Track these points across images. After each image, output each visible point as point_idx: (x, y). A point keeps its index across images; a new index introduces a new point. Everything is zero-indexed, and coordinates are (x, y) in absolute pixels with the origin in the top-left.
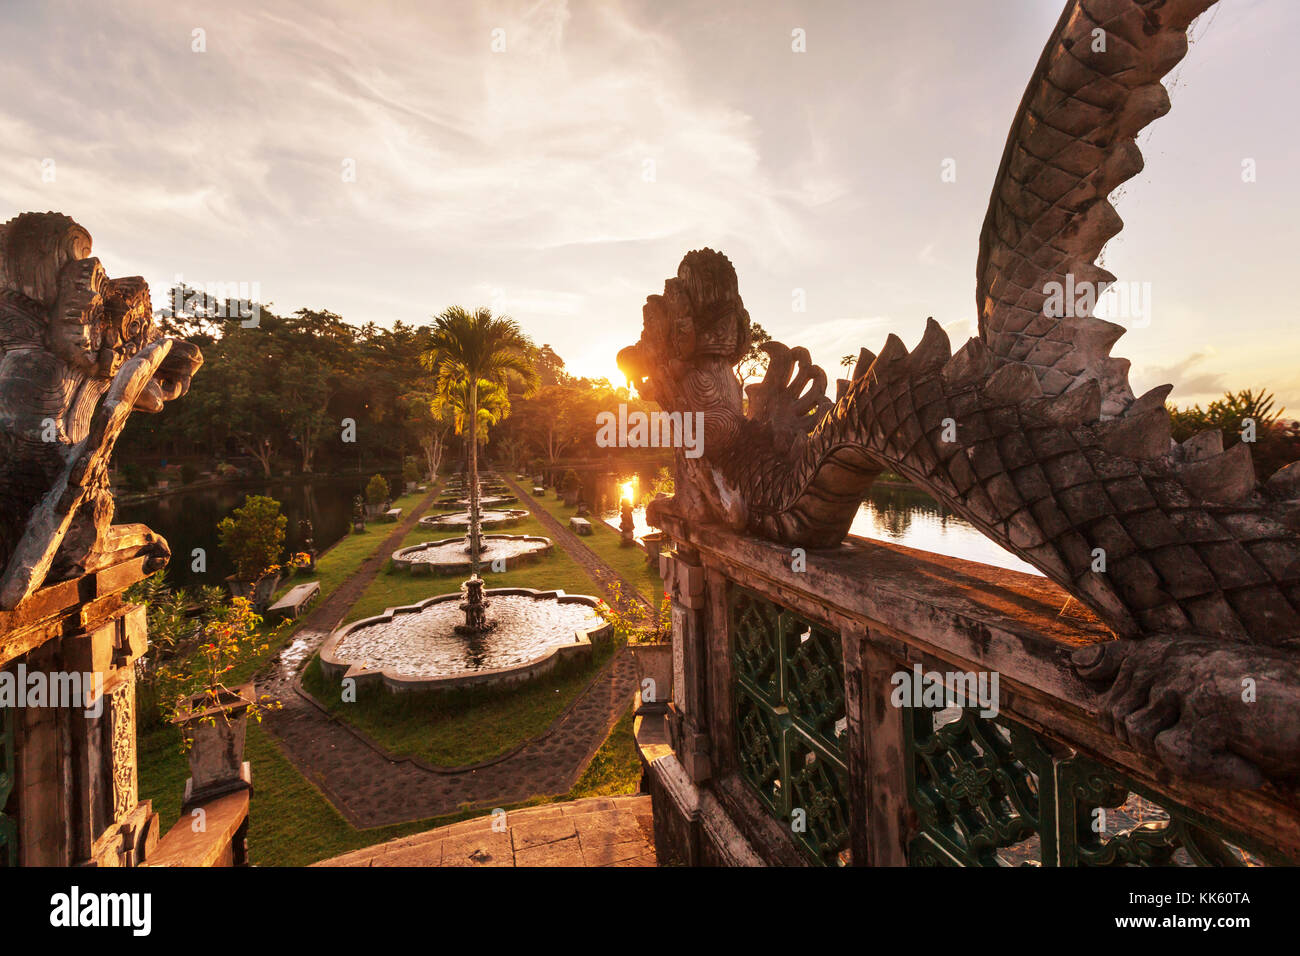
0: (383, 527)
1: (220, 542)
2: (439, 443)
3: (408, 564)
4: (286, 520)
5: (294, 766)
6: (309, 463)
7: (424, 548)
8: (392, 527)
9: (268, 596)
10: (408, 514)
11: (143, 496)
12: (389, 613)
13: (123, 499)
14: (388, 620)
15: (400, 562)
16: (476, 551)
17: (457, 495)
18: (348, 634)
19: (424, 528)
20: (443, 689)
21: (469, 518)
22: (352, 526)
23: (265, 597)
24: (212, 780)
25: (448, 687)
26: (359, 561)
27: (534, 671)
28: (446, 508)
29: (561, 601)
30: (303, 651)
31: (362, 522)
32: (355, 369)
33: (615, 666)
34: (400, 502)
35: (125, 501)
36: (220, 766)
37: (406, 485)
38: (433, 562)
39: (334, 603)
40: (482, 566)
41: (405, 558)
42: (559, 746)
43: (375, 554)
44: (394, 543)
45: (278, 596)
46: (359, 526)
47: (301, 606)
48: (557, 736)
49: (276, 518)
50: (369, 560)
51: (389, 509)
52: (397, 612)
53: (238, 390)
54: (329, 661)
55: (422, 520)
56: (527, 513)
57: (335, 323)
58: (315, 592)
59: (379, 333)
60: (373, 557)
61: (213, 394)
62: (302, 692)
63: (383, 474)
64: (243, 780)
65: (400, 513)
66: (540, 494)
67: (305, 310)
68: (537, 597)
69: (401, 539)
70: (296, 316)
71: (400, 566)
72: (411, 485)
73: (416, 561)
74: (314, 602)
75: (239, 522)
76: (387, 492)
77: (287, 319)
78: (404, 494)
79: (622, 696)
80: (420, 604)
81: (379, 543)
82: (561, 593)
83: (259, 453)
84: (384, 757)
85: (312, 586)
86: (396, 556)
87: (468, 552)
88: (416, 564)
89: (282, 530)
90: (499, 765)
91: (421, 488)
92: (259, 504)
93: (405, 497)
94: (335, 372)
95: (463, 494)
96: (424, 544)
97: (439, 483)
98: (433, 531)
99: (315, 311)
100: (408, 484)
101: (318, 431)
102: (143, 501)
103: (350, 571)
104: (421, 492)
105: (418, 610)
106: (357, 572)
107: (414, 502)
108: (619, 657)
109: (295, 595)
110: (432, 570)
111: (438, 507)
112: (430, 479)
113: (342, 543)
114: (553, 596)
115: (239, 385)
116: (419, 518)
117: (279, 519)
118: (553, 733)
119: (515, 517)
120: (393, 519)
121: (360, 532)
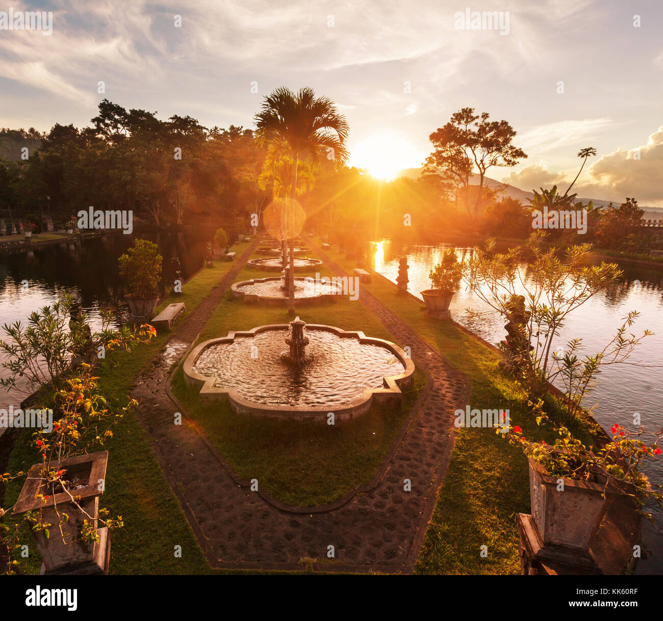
0: (224, 264)
1: (120, 271)
2: (259, 208)
3: (242, 295)
4: (162, 258)
5: (162, 471)
6: (181, 219)
7: (252, 284)
8: (230, 264)
9: (152, 310)
10: (239, 256)
11: (93, 234)
12: (231, 336)
13: (83, 235)
14: (231, 342)
15: (237, 292)
16: (288, 289)
17: (270, 245)
18: (203, 350)
19: (251, 267)
20: (277, 418)
21: (281, 263)
22: (206, 263)
23: (149, 311)
24: (63, 563)
25: (281, 417)
26: (210, 288)
27: (354, 414)
28: (264, 254)
29: (363, 342)
30: (173, 357)
31: (211, 260)
32: (207, 157)
33: (421, 414)
34: (234, 247)
35: (85, 236)
36: (71, 551)
37: (238, 237)
38: (260, 295)
39: (194, 319)
40: (295, 302)
41: (239, 290)
42: (389, 503)
43: (220, 284)
44: (232, 277)
45: (158, 312)
46: (209, 262)
47: (172, 320)
48: (384, 488)
49: (155, 256)
50: (216, 288)
51: (227, 252)
52: (237, 336)
53: (140, 170)
54: (189, 375)
55: (249, 262)
56: (321, 263)
57: (194, 125)
58: (181, 310)
59: (221, 132)
60: (219, 286)
61: (126, 172)
62: (171, 394)
63: (224, 228)
64: (96, 564)
65: (235, 255)
66: (327, 248)
67: (176, 116)
68: (342, 336)
69: (237, 274)
70: (171, 121)
71: (237, 295)
72: (241, 236)
73: (247, 293)
74: (181, 317)
75: (132, 258)
76: (227, 241)
77: (165, 123)
78: (236, 242)
79: (437, 451)
80: (253, 331)
81: (223, 276)
82: (362, 335)
83: (152, 210)
84: (232, 478)
85: (180, 305)
86: (234, 287)
87: (283, 289)
88: (248, 295)
89: (160, 265)
90: (333, 514)
91: (247, 239)
92: (144, 246)
93: (238, 244)
94: (194, 159)
95: (275, 245)
96: (252, 280)
97: (258, 236)
98: (257, 270)
99: (182, 118)
100: (239, 235)
101: (185, 198)
102: (93, 237)
103: (204, 295)
104: (247, 241)
105: (252, 335)
106: (208, 296)
107: (244, 248)
108: (423, 405)
109: (169, 312)
110: (259, 301)
111: (258, 253)
112: (252, 233)
113: (199, 274)
114: (356, 336)
115: (140, 167)
116: (247, 260)
117: (157, 257)
118: (379, 485)
119: (313, 265)
120: (230, 259)
121: (210, 267)
